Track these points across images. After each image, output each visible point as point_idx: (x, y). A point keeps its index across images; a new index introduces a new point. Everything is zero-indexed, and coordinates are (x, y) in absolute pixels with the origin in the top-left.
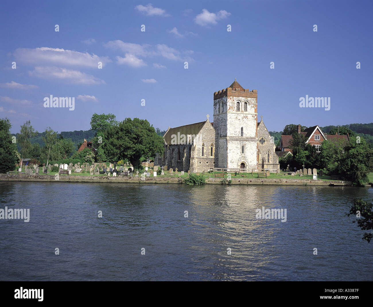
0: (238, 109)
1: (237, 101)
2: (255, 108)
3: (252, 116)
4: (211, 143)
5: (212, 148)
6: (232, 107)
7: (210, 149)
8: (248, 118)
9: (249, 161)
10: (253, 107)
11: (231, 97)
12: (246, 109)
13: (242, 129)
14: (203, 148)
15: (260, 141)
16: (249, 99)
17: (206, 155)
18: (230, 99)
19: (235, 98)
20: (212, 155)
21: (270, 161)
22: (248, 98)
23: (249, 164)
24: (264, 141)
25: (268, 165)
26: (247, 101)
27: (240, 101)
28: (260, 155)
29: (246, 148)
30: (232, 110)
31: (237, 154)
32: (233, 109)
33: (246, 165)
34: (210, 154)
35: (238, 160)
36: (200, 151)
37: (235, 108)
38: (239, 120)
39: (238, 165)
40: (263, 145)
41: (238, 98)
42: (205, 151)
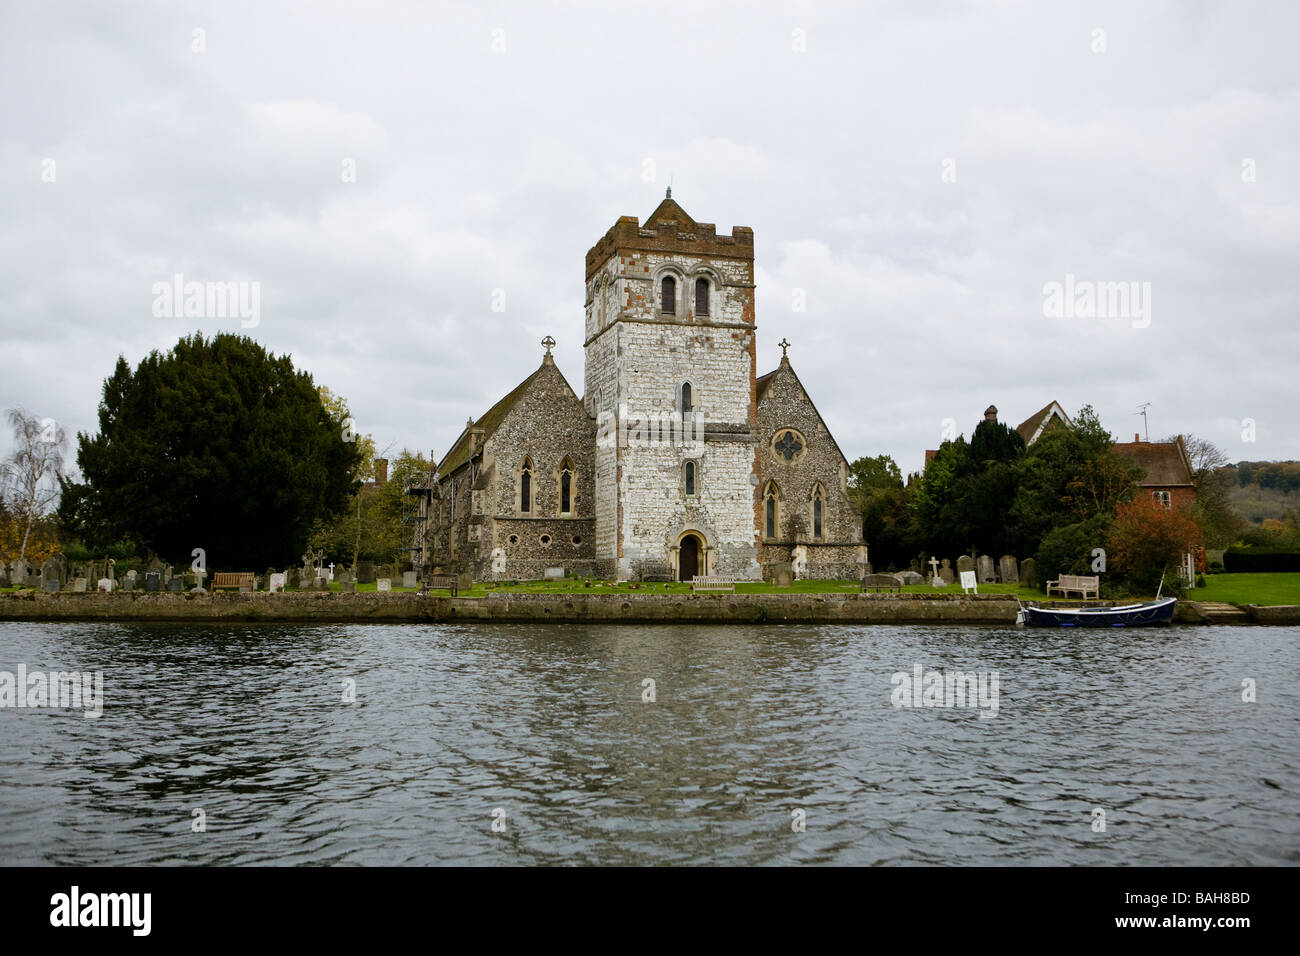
0: (669, 304)
1: (666, 274)
2: (743, 302)
3: (730, 335)
4: (564, 453)
5: (566, 479)
6: (639, 298)
7: (559, 478)
8: (712, 346)
9: (720, 525)
10: (736, 298)
11: (636, 256)
12: (703, 305)
13: (687, 387)
14: (526, 478)
15: (780, 446)
16: (717, 264)
17: (540, 508)
18: (632, 263)
19: (652, 259)
20: (566, 507)
21: (825, 531)
22: (712, 262)
23: (721, 539)
24: (798, 447)
25: (817, 550)
26: (707, 272)
27: (675, 271)
28: (780, 505)
29: (705, 471)
30: (640, 310)
31: (663, 496)
32: (643, 305)
33: (704, 547)
34: (559, 502)
35: (670, 524)
36: (512, 489)
37: (652, 301)
38: (673, 350)
39: (670, 545)
40: (793, 464)
41: (668, 258)
42: (534, 489)
